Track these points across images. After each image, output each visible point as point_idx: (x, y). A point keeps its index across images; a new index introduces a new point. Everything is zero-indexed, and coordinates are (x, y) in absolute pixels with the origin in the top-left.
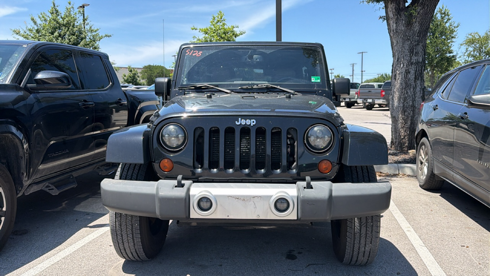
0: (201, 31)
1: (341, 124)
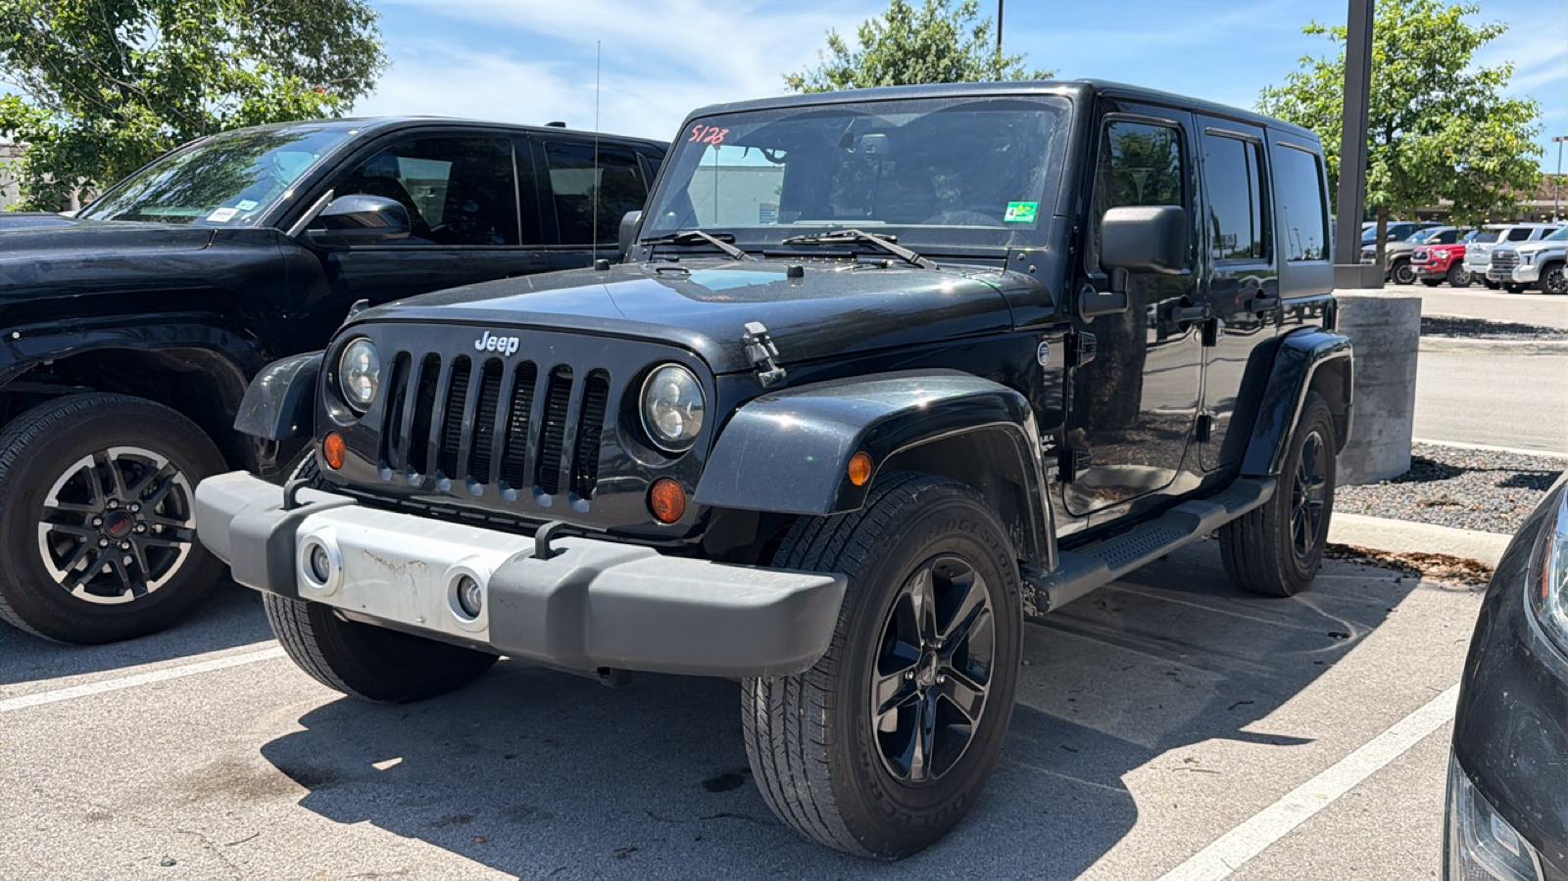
0: (1336, 36)
1: (763, 366)
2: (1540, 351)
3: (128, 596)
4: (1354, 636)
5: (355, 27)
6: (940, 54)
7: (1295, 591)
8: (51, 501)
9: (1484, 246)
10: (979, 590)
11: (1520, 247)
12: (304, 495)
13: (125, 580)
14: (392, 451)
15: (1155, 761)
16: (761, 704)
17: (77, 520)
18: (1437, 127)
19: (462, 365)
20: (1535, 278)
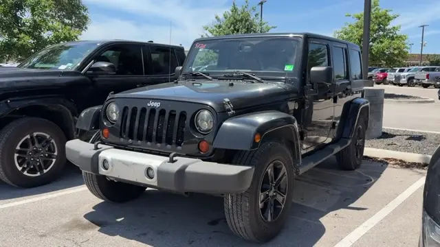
0: (354, 17)
1: (229, 110)
2: (410, 102)
3: (39, 174)
4: (373, 181)
5: (82, 12)
6: (246, 21)
7: (356, 168)
8: (18, 148)
9: (392, 73)
10: (284, 169)
11: (402, 74)
12: (100, 146)
13: (38, 169)
14: (123, 134)
15: (328, 215)
16: (230, 201)
17: (25, 153)
18: (382, 42)
19: (144, 110)
20: (406, 82)
